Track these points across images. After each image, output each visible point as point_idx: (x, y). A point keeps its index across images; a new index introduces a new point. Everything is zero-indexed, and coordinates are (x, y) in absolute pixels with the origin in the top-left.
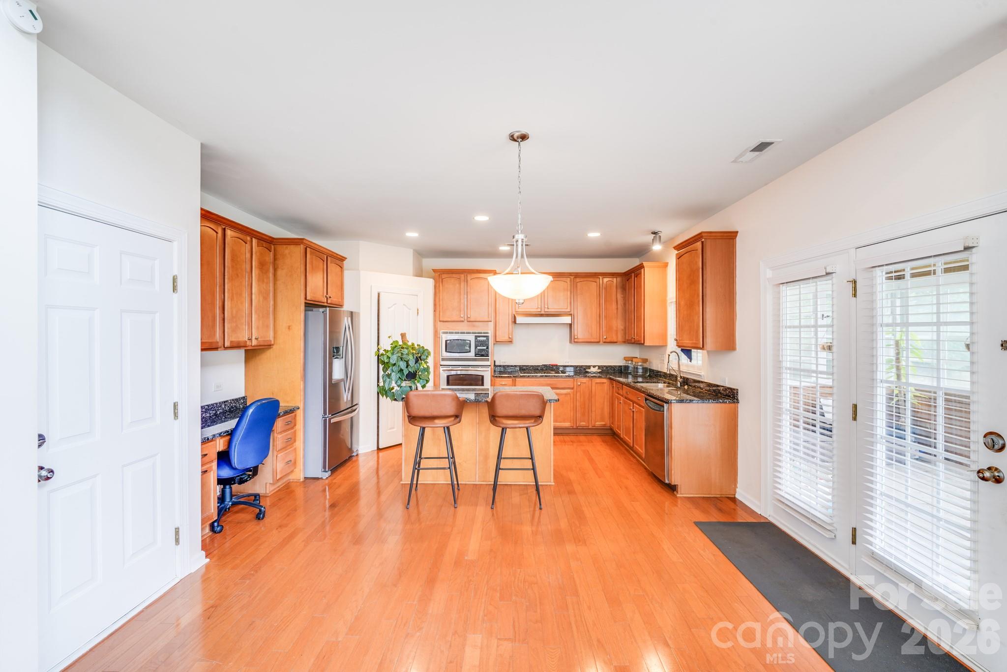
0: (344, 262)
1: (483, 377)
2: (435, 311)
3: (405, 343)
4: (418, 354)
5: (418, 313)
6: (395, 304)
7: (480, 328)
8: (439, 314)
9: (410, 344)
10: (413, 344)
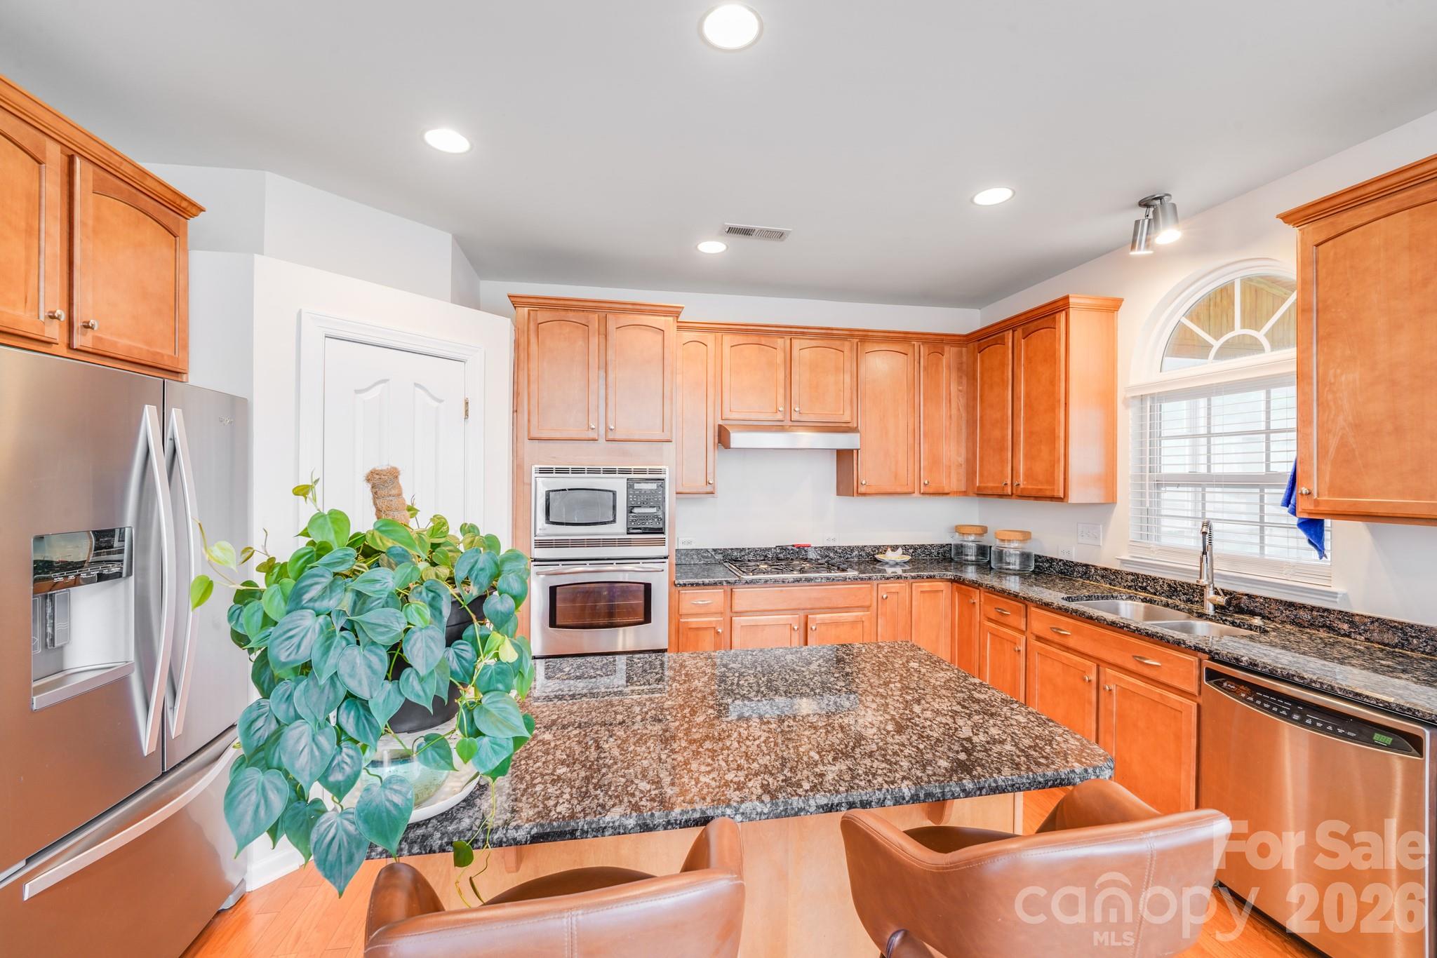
0: (192, 222)
1: (648, 587)
2: (515, 411)
3: (393, 522)
4: (466, 582)
5: (467, 411)
6: (385, 381)
7: (640, 459)
8: (529, 421)
9: (421, 523)
10: (440, 525)
